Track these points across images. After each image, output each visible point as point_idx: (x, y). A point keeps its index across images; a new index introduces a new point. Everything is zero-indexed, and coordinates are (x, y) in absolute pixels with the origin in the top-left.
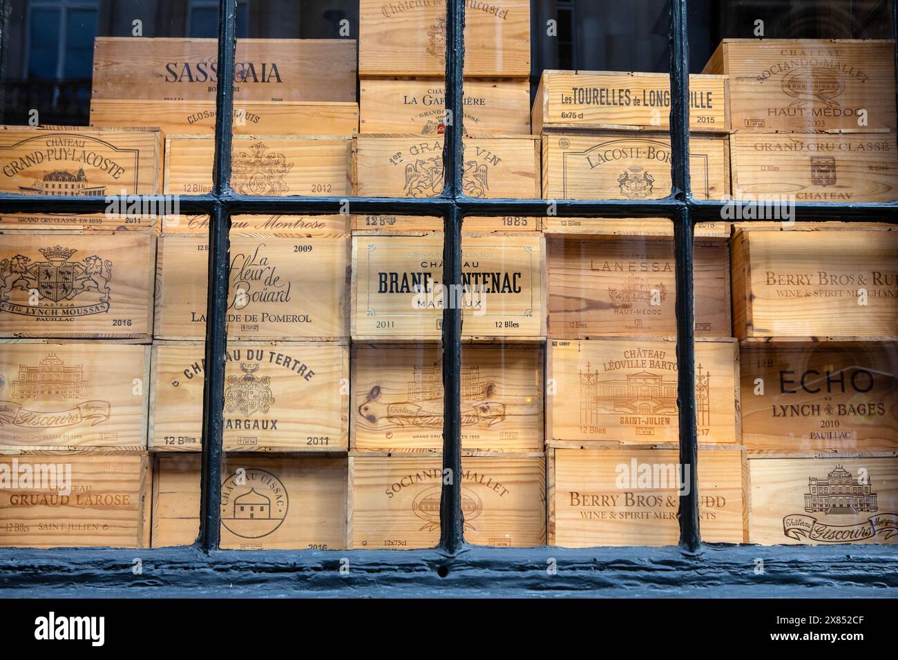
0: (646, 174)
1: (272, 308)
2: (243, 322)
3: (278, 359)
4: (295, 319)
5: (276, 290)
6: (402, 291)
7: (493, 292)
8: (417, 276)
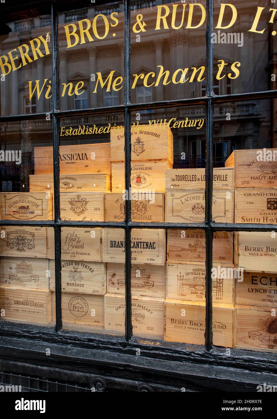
0: (202, 206)
1: (79, 250)
2: (71, 255)
3: (83, 265)
4: (86, 254)
5: (80, 245)
6: (117, 247)
7: (146, 248)
8: (122, 242)
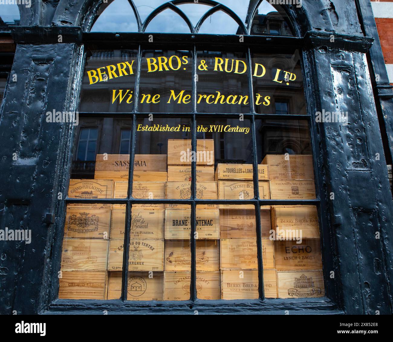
0: (247, 192)
1: (142, 230)
2: (135, 234)
3: (144, 244)
4: (149, 233)
5: (144, 225)
6: (179, 225)
7: (205, 225)
8: (183, 221)
